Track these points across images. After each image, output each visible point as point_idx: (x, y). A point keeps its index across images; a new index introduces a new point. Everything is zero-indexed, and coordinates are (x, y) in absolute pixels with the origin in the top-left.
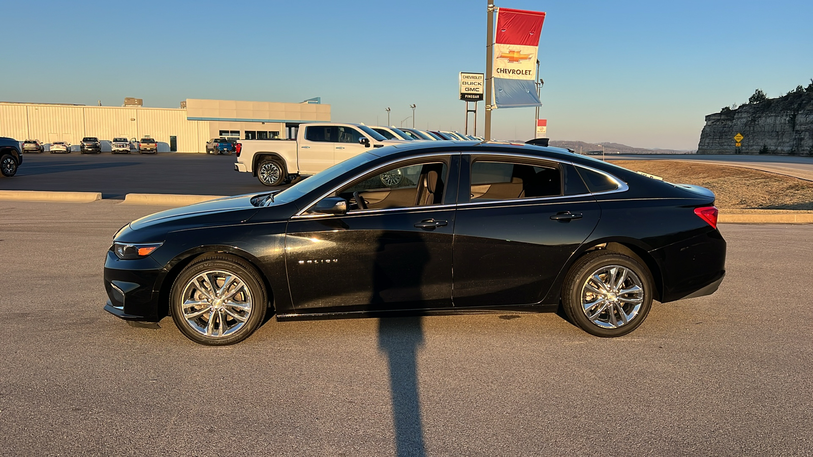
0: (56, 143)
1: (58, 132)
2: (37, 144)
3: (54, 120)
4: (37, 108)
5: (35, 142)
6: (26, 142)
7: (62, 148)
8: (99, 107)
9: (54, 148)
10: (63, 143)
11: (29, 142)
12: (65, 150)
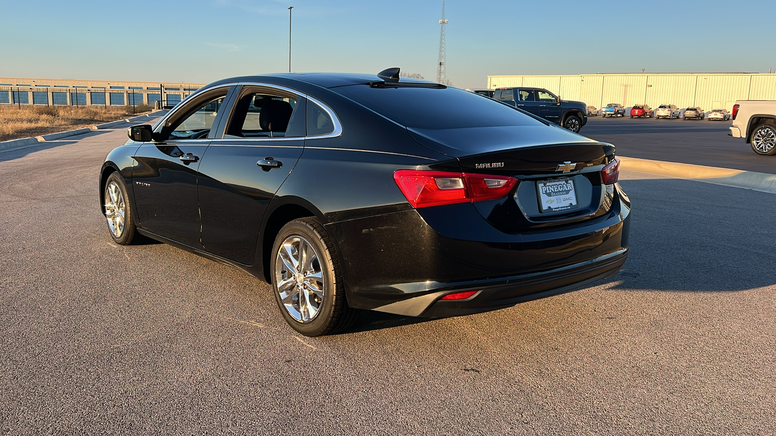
0: (715, 111)
1: (722, 100)
2: (697, 112)
3: (720, 89)
4: (706, 77)
5: (695, 110)
6: (688, 109)
7: (719, 116)
8: (770, 74)
9: (712, 116)
10: (721, 111)
11: (691, 110)
12: (722, 117)
